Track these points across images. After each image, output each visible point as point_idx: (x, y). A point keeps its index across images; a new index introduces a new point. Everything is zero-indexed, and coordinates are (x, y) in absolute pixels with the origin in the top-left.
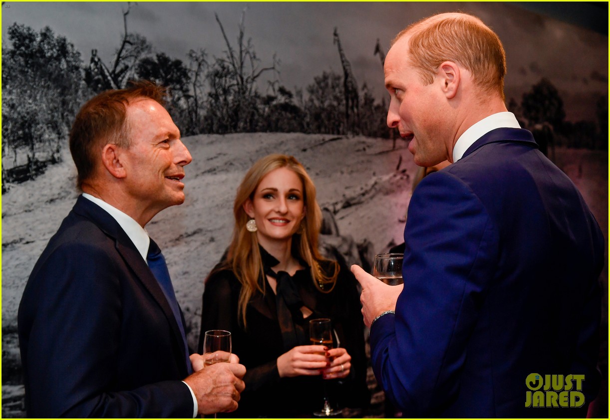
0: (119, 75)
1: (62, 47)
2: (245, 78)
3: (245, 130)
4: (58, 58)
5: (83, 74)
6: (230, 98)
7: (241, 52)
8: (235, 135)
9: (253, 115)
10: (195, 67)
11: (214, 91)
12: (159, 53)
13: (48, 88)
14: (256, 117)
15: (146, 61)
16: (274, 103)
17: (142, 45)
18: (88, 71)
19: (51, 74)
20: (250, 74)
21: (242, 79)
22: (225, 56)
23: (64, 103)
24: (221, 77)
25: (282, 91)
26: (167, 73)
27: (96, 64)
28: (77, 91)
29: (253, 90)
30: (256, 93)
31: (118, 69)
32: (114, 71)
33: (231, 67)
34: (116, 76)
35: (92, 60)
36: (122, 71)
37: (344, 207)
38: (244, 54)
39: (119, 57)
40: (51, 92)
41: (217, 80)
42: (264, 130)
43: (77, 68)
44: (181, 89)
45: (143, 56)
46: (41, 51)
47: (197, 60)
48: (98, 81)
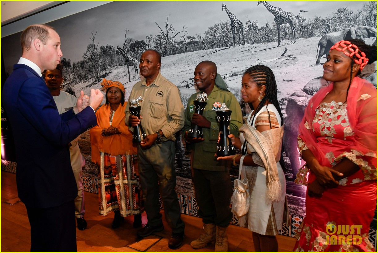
0: (124, 50)
1: (111, 48)
2: (169, 38)
3: (170, 54)
4: (110, 50)
5: (115, 52)
6: (163, 46)
7: (167, 30)
8: (165, 57)
9: (174, 49)
10: (148, 40)
11: (156, 45)
12: (136, 41)
13: (108, 57)
14: (175, 49)
15: (132, 44)
16: (185, 42)
17: (131, 40)
18: (117, 51)
19: (108, 54)
20: (172, 36)
21: (168, 39)
22: (160, 34)
23: (112, 60)
24: (159, 41)
25: (188, 38)
26: (138, 45)
27: (118, 49)
28: (114, 56)
29: (173, 41)
30: (175, 42)
31: (124, 48)
32: (123, 49)
33: (163, 36)
34: (123, 50)
35: (117, 48)
36: (125, 49)
37: (232, 76)
38: (168, 31)
39: (124, 45)
40: (109, 58)
41: (157, 42)
42: (179, 53)
43: (114, 51)
44: (144, 48)
45: (131, 43)
46: (106, 50)
47: (149, 38)
48: (119, 53)
